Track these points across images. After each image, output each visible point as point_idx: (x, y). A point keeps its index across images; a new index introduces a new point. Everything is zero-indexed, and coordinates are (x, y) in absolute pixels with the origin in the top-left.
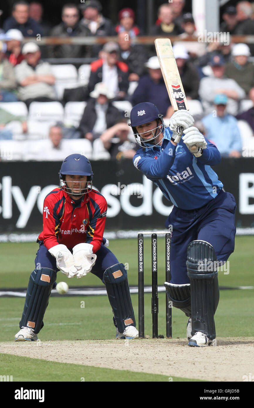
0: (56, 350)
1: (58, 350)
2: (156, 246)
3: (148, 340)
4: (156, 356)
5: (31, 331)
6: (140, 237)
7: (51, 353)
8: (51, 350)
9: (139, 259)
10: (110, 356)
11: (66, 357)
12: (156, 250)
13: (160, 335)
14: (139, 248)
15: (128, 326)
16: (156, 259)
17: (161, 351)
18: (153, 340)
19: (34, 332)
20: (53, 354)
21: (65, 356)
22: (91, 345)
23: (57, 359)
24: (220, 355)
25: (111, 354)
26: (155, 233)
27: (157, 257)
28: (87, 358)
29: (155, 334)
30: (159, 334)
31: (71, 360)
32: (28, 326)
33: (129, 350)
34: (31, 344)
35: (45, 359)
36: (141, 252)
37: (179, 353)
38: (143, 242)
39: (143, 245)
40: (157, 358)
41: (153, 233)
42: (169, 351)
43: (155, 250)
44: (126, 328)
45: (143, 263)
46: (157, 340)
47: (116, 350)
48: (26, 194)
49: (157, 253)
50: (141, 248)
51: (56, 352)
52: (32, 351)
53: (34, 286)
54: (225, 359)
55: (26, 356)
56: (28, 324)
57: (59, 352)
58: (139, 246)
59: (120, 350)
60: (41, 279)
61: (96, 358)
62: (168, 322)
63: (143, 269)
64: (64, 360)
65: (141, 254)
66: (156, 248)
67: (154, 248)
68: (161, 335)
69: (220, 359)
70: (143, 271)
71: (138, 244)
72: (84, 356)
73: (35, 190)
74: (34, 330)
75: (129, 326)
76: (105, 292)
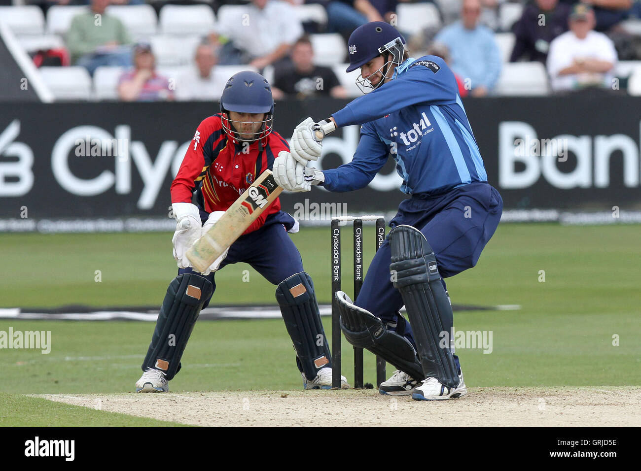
0: (198, 407)
1: (201, 407)
2: (361, 240)
3: (347, 392)
4: (360, 416)
5: (161, 376)
6: (335, 223)
7: (190, 412)
8: (190, 406)
9: (333, 260)
10: (285, 416)
11: (215, 419)
12: (361, 246)
13: (367, 383)
14: (333, 243)
15: (321, 368)
16: (361, 260)
17: (368, 408)
18: (355, 392)
19: (165, 377)
20: (193, 413)
21: (213, 417)
22: (255, 399)
23: (199, 421)
24: (464, 416)
25: (287, 414)
26: (359, 218)
27: (361, 257)
28: (248, 420)
29: (359, 382)
30: (365, 382)
31: (222, 422)
32: (156, 366)
33: (316, 407)
34: (157, 397)
35: (179, 421)
36: (336, 249)
37: (397, 412)
38: (339, 233)
39: (339, 237)
40: (360, 420)
41: (356, 218)
42: (381, 409)
43: (359, 245)
44: (319, 373)
45: (340, 267)
46: (361, 391)
47: (294, 407)
48: (153, 155)
49: (362, 251)
50: (337, 242)
51: (198, 410)
52: (159, 408)
53: (173, 303)
54: (471, 422)
55: (149, 416)
56: (157, 363)
57: (202, 411)
58: (333, 239)
59: (302, 407)
60: (187, 293)
61: (263, 420)
62: (380, 363)
63: (340, 276)
64: (211, 422)
65: (336, 252)
66: (361, 243)
67: (358, 243)
68: (369, 383)
69: (464, 422)
70: (340, 280)
71: (332, 237)
72: (242, 416)
73: (168, 149)
74: (165, 375)
75: (323, 367)
76: (278, 314)
